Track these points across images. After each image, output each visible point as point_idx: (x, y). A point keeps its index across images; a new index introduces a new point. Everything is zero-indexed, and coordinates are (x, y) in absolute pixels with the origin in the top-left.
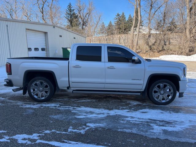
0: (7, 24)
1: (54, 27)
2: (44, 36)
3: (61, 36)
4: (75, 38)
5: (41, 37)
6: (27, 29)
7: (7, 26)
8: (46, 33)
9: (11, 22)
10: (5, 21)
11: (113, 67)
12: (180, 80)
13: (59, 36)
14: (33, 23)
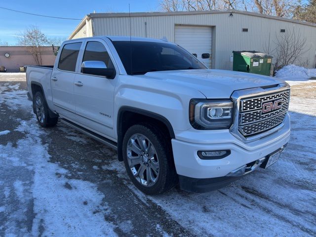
0: (145, 21)
1: (231, 15)
2: (211, 34)
3: (245, 30)
4: (283, 31)
5: (205, 35)
6: (176, 25)
7: (146, 24)
8: (213, 28)
9: (152, 18)
10: (144, 16)
11: (81, 82)
12: (174, 137)
13: (241, 30)
14: (188, 15)
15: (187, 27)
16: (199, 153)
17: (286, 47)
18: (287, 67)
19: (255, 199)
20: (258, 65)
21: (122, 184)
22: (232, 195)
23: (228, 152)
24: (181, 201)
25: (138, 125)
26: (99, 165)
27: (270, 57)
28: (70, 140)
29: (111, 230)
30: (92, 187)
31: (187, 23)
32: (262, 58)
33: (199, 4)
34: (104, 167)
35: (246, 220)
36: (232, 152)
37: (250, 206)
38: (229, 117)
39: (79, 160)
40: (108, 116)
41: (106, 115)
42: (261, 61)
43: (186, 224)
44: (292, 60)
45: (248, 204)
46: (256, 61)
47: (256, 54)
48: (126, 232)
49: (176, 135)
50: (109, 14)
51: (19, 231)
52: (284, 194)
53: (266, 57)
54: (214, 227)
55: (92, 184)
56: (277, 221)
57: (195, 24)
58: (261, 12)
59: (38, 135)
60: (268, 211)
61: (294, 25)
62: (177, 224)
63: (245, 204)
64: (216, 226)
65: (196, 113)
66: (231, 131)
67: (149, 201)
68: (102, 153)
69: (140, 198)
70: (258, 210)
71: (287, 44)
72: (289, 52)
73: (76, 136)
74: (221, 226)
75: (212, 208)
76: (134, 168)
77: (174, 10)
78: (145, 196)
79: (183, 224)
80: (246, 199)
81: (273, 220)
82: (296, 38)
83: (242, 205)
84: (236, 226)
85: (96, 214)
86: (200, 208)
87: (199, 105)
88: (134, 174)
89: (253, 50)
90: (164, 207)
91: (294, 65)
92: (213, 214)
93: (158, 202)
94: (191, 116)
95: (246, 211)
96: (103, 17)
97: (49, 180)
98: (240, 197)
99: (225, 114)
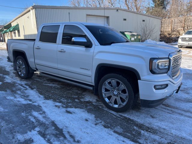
0: (69, 12)
1: (117, 10)
3: (125, 20)
4: (144, 21)
6: (87, 15)
7: (69, 13)
8: (108, 17)
9: (73, 10)
10: (68, 9)
11: (63, 50)
12: (140, 79)
13: (123, 19)
14: (94, 9)
15: (93, 17)
16: (155, 86)
17: (146, 30)
18: (147, 41)
19: (172, 109)
20: (134, 40)
21: (99, 108)
22: (160, 108)
23: (167, 85)
24: (138, 114)
25: (112, 74)
26: (78, 99)
27: (140, 35)
28: (48, 86)
29: (112, 132)
30: (83, 111)
31: (93, 14)
32: (136, 36)
33: (94, 3)
34: (82, 100)
35: (175, 120)
36: (169, 85)
37: (172, 113)
38: (167, 67)
39: (63, 97)
40: (87, 69)
41: (85, 69)
42: (135, 37)
43: (148, 125)
44: (148, 37)
45: (170, 112)
46: (133, 37)
47: (132, 33)
48: (121, 132)
49: (142, 78)
50: (46, 6)
51: (59, 139)
52: (183, 105)
53: (138, 35)
54: (162, 125)
55: (82, 110)
56: (188, 119)
57: (98, 15)
58: (128, 9)
59: (24, 84)
60: (182, 115)
61: (150, 18)
62: (144, 125)
63: (169, 112)
64: (163, 124)
65: (153, 66)
66: (168, 75)
67: (121, 116)
68: (74, 92)
69: (115, 114)
70: (176, 114)
71: (146, 28)
72: (147, 33)
73: (50, 83)
74: (165, 124)
75: (155, 116)
76: (107, 98)
77: (79, 5)
78: (116, 113)
79: (147, 125)
80: (168, 110)
81: (186, 118)
82: (151, 25)
83: (168, 113)
84: (172, 123)
85: (97, 125)
86: (149, 116)
87: (154, 61)
88: (107, 102)
89: (130, 31)
90: (132, 118)
91: (150, 40)
92: (158, 118)
93: (126, 115)
94: (151, 68)
95: (172, 115)
96: (42, 8)
97: (54, 110)
98: (164, 109)
99: (165, 66)
